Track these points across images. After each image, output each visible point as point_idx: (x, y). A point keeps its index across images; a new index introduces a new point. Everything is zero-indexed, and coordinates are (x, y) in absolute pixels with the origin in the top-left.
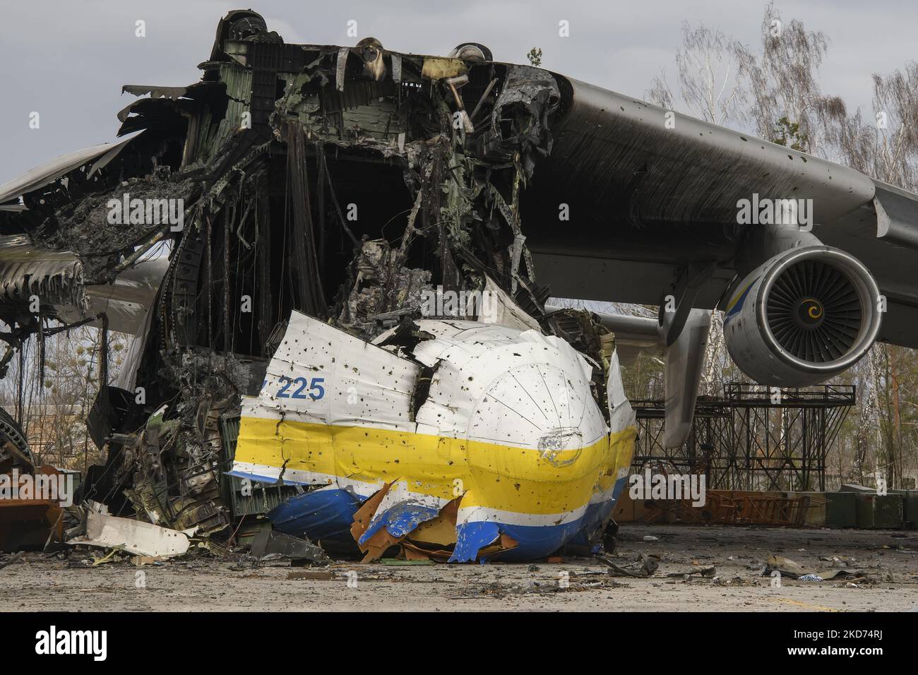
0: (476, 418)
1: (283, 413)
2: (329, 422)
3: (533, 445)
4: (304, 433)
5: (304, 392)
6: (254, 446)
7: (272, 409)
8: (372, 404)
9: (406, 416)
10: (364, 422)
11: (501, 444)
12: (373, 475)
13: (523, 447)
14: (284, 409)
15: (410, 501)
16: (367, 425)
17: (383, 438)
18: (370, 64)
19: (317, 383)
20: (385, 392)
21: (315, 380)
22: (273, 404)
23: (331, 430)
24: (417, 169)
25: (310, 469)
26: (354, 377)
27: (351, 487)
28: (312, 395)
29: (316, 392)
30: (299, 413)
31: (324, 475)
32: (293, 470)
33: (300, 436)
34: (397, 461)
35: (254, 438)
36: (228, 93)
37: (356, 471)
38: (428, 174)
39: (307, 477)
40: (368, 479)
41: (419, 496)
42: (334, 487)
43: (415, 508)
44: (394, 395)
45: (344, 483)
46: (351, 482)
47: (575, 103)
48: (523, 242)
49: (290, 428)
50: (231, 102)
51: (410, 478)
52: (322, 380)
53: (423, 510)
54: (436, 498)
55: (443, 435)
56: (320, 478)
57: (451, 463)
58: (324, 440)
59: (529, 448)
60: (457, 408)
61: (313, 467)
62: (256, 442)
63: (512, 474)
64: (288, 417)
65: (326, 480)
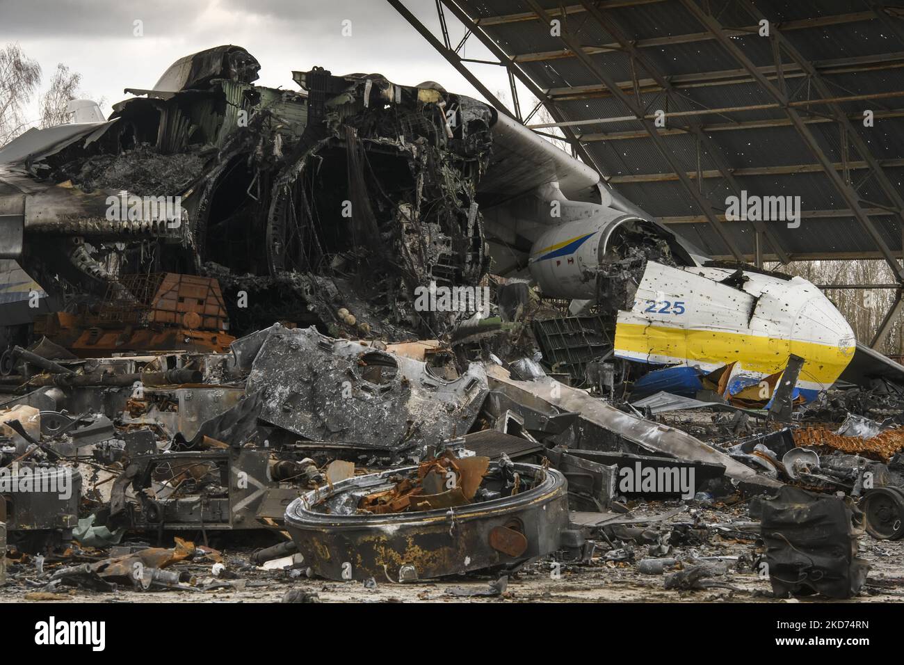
0: (796, 328)
1: (650, 322)
2: (686, 328)
3: (835, 344)
4: (664, 334)
5: (668, 310)
6: (627, 341)
7: (643, 319)
8: (720, 318)
9: (745, 325)
10: (712, 328)
11: (815, 343)
12: (717, 359)
13: (830, 345)
14: (652, 319)
15: (741, 375)
16: (714, 330)
17: (726, 338)
18: (385, 91)
19: (678, 305)
20: (730, 311)
21: (676, 303)
22: (644, 316)
23: (686, 333)
24: (418, 159)
25: (667, 355)
26: (708, 302)
27: (698, 366)
28: (675, 312)
29: (679, 310)
30: (663, 322)
31: (677, 358)
32: (655, 355)
33: (662, 336)
34: (737, 352)
35: (628, 336)
36: (227, 99)
37: (704, 357)
38: (425, 163)
39: (665, 359)
40: (712, 362)
41: (748, 372)
42: (684, 365)
43: (743, 379)
44: (738, 313)
45: (692, 363)
46: (698, 363)
47: (498, 122)
48: (477, 207)
49: (654, 330)
50: (228, 105)
51: (744, 361)
52: (683, 303)
53: (748, 380)
54: (760, 373)
55: (772, 337)
56: (673, 360)
57: (778, 353)
58: (680, 338)
59: (833, 345)
60: (779, 322)
61: (670, 354)
62: (629, 338)
63: (820, 360)
64: (654, 324)
65: (679, 361)
